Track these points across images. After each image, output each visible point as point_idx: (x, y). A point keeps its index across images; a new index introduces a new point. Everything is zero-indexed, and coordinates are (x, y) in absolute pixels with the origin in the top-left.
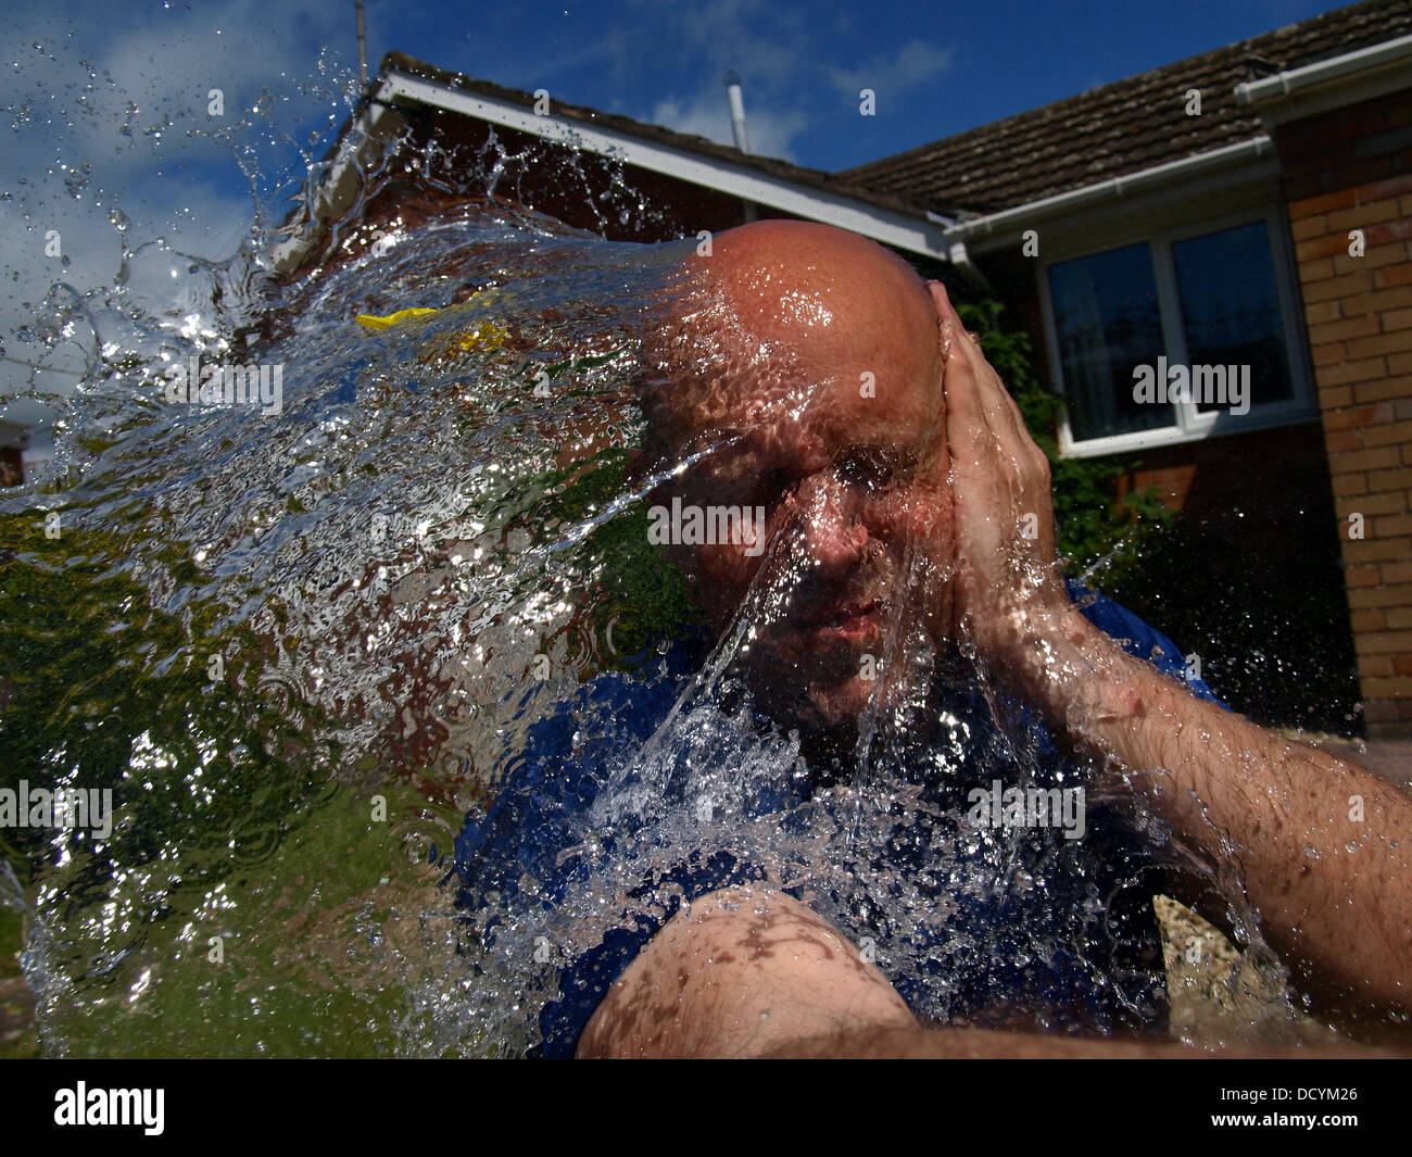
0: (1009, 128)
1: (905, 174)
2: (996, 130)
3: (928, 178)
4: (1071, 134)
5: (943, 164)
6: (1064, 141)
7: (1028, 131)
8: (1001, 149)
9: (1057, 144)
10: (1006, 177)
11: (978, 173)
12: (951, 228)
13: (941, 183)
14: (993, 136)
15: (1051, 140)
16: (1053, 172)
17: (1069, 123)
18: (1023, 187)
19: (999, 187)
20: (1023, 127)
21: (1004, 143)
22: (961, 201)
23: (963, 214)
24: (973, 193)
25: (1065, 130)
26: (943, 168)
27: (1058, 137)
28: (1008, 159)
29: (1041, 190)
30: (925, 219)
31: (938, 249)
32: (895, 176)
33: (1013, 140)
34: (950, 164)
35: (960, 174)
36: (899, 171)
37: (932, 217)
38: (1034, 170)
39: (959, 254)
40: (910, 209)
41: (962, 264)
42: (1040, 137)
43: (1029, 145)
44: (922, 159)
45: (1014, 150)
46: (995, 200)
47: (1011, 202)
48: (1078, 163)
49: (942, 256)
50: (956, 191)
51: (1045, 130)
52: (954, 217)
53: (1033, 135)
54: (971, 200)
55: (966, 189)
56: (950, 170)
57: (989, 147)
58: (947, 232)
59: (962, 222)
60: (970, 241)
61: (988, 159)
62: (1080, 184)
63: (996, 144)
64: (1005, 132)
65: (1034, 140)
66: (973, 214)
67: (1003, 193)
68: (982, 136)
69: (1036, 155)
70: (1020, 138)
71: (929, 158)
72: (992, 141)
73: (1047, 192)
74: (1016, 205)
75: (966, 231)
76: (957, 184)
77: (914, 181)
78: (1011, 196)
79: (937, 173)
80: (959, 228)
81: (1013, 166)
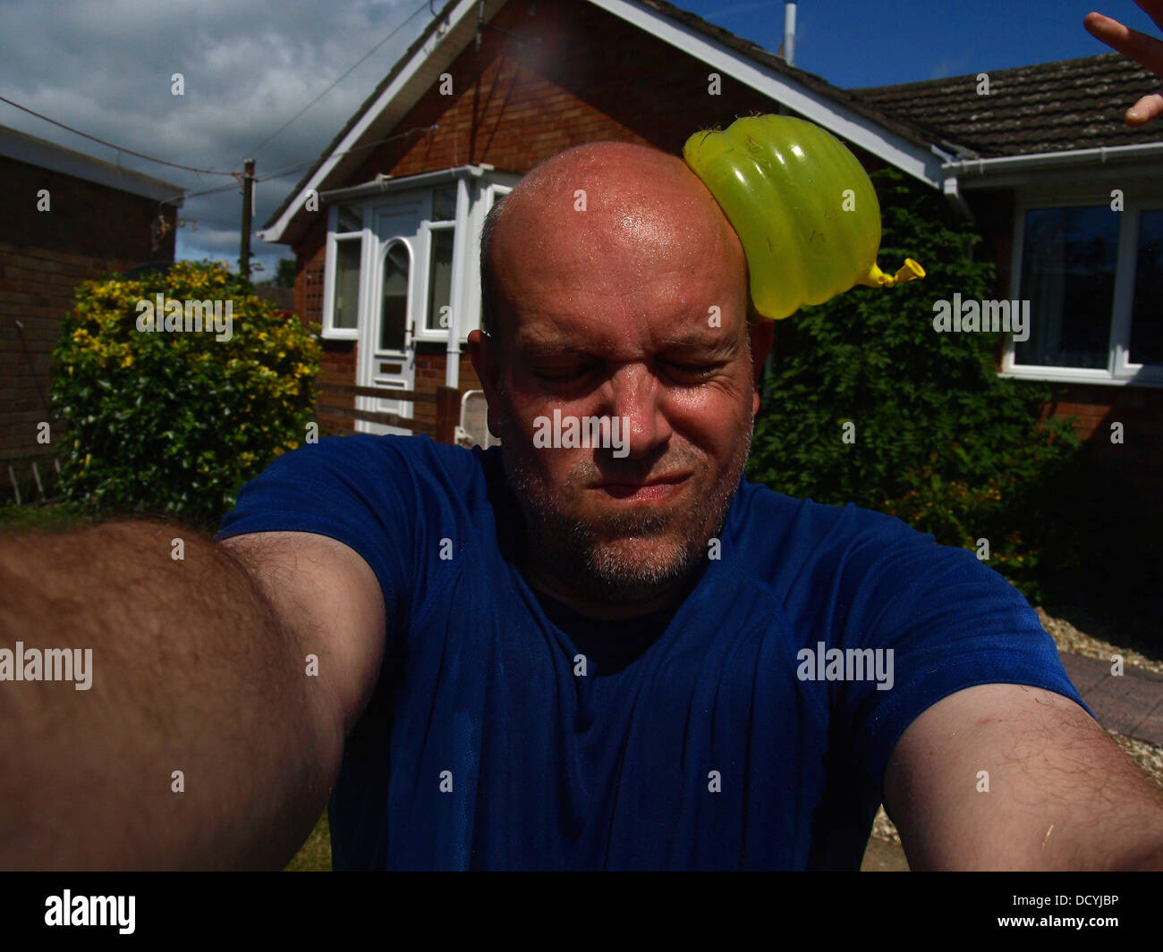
0: (1026, 76)
1: (925, 101)
2: (1014, 75)
3: (943, 110)
4: (1077, 94)
5: (959, 99)
6: (1070, 99)
7: (1041, 82)
8: (1012, 95)
9: (1062, 101)
10: (1009, 124)
11: (986, 114)
12: (950, 163)
13: (953, 118)
14: (1010, 80)
15: (1058, 95)
16: (1052, 128)
17: (1079, 82)
18: (1021, 136)
19: (1001, 132)
20: (1039, 77)
21: (1017, 90)
22: (965, 138)
23: (963, 150)
24: (976, 133)
25: (1074, 88)
26: (959, 103)
27: (1066, 94)
28: (1015, 107)
29: (1035, 143)
30: (929, 150)
31: (934, 180)
32: (916, 101)
33: (1025, 89)
34: (965, 101)
35: (973, 111)
36: (921, 98)
37: (935, 150)
38: (1035, 122)
39: (951, 187)
40: (918, 139)
41: (952, 196)
42: (1049, 90)
43: (1038, 97)
44: (943, 90)
45: (1024, 99)
46: (994, 144)
47: (1006, 149)
48: (1075, 124)
49: (936, 185)
50: (964, 128)
51: (1056, 85)
52: (953, 153)
53: (1044, 87)
54: (973, 139)
55: (972, 128)
56: (964, 106)
57: (1003, 90)
58: (944, 166)
59: (960, 160)
60: (963, 177)
61: (999, 103)
62: (1071, 146)
63: (1010, 90)
64: (1022, 79)
65: (1044, 92)
66: (972, 153)
67: (1002, 139)
68: (1000, 79)
69: (1041, 107)
70: (1031, 89)
71: (948, 90)
72: (1007, 86)
73: (1040, 147)
74: (1010, 154)
75: (961, 168)
76: (967, 121)
77: (929, 110)
78: (1008, 143)
79: (951, 107)
80: (955, 164)
81: (1019, 115)
